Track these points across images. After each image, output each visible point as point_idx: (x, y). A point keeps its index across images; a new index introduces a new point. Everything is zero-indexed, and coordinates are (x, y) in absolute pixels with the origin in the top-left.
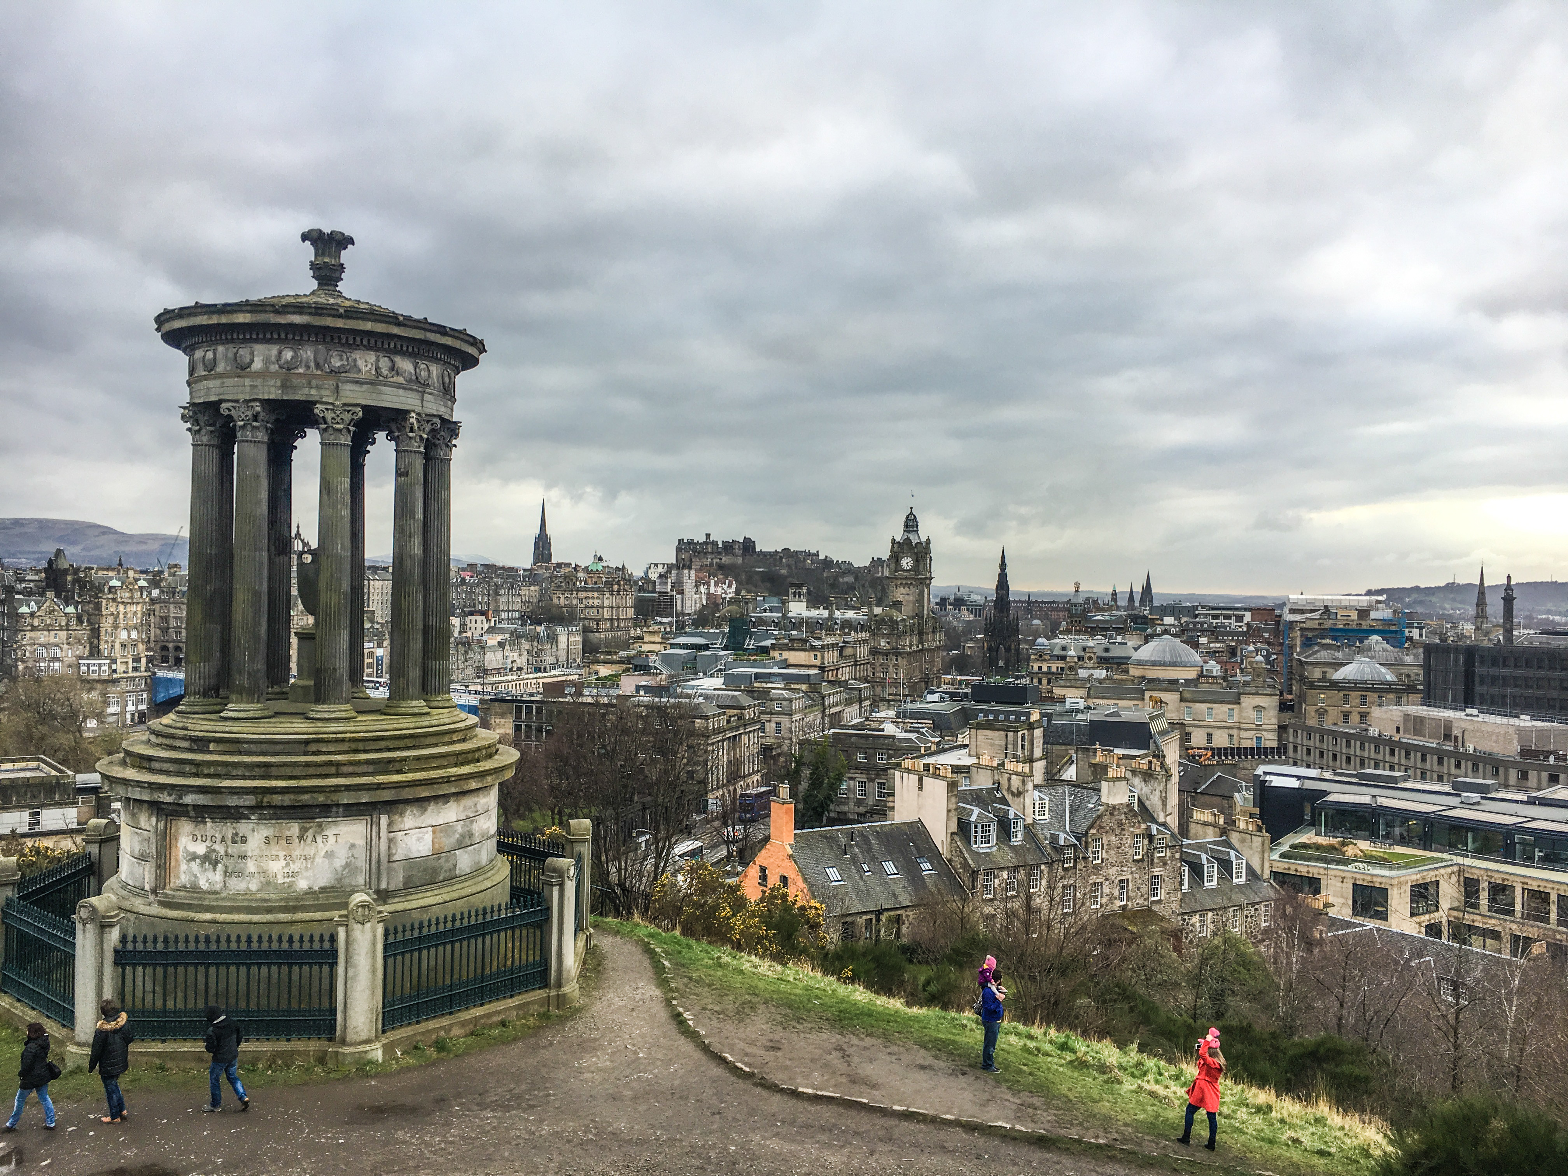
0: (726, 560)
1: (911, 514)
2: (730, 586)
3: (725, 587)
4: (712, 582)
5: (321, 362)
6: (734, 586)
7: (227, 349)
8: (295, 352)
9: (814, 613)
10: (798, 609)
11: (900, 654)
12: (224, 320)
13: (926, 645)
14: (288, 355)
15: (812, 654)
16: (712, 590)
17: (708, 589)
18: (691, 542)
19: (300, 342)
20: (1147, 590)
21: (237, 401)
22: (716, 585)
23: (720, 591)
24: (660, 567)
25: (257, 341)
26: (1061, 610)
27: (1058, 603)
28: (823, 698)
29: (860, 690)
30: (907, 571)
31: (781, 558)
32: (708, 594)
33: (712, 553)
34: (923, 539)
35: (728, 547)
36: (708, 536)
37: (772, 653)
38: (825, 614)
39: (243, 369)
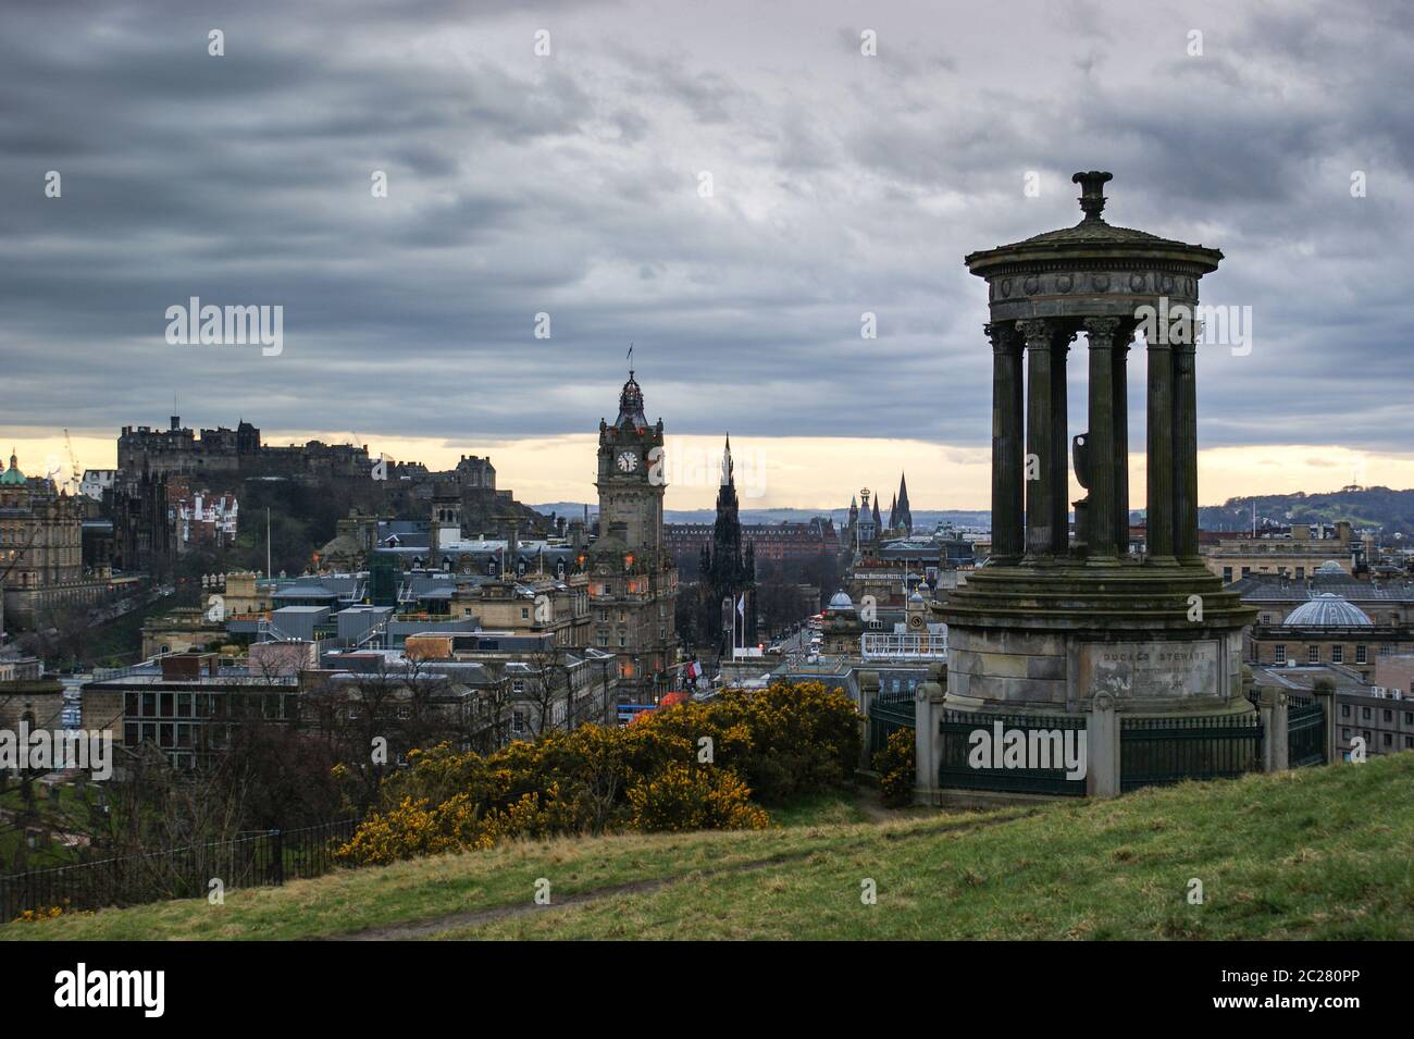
0: (212, 463)
1: (632, 381)
2: (228, 507)
3: (220, 509)
4: (199, 502)
5: (1158, 285)
6: (235, 508)
7: (1086, 276)
8: (1143, 278)
9: (482, 545)
10: (450, 538)
11: (629, 608)
12: (1102, 254)
13: (661, 593)
14: (1137, 280)
15: (519, 608)
16: (199, 515)
17: (192, 513)
18: (144, 433)
19: (1145, 270)
20: (901, 505)
21: (1097, 317)
22: (205, 506)
23: (212, 517)
24: (104, 476)
25: (1113, 269)
26: (772, 541)
27: (767, 528)
28: (569, 674)
29: (605, 662)
30: (628, 474)
31: (307, 458)
32: (192, 522)
33: (185, 451)
34: (652, 422)
35: (212, 439)
36: (175, 420)
37: (453, 608)
38: (503, 545)
39: (1102, 291)
